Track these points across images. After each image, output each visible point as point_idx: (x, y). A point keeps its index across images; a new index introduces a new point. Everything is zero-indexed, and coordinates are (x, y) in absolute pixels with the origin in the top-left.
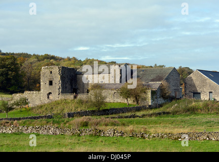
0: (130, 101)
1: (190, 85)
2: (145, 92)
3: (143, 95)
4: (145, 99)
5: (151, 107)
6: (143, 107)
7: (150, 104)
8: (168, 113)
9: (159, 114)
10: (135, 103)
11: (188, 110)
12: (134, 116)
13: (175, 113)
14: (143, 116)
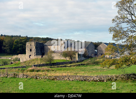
0: (68, 59)
1: (100, 51)
2: (75, 54)
3: (74, 56)
4: (75, 58)
5: (77, 62)
6: (74, 61)
7: (77, 60)
8: (84, 65)
9: (79, 65)
10: (70, 60)
11: (95, 63)
12: (65, 66)
13: (87, 64)
14: (71, 66)
